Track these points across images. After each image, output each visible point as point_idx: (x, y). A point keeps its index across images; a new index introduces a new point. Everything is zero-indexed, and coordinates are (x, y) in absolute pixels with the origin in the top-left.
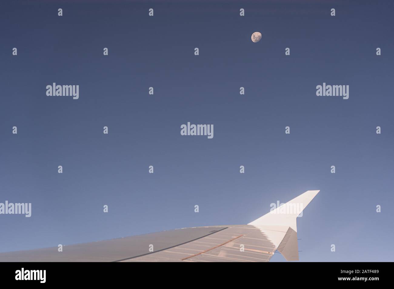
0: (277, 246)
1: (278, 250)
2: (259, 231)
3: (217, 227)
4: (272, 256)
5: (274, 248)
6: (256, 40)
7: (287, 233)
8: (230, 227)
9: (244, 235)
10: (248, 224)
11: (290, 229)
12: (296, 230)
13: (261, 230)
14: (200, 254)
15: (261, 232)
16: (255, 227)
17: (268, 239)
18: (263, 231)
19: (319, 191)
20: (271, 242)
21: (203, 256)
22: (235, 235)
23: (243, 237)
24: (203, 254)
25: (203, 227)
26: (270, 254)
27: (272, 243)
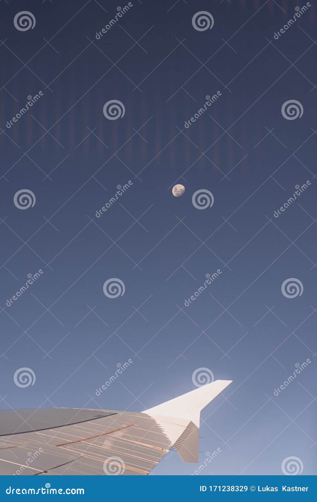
0: (173, 442)
1: (173, 447)
2: (154, 421)
3: (104, 411)
4: (165, 454)
5: (170, 444)
6: (177, 194)
7: (187, 428)
8: (121, 414)
9: (135, 425)
10: (141, 412)
11: (191, 424)
12: (198, 426)
13: (156, 421)
14: (80, 441)
15: (157, 423)
16: (149, 417)
17: (163, 432)
18: (158, 422)
19: (231, 381)
20: (167, 436)
21: (83, 444)
22: (124, 424)
23: (134, 428)
24: (82, 441)
25: (87, 409)
26: (164, 452)
27: (168, 438)
